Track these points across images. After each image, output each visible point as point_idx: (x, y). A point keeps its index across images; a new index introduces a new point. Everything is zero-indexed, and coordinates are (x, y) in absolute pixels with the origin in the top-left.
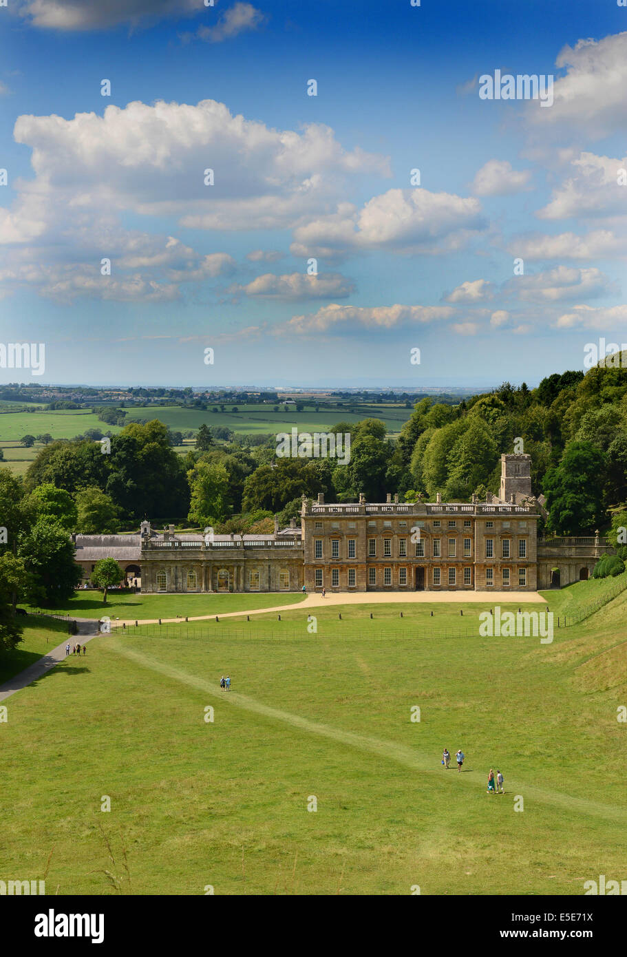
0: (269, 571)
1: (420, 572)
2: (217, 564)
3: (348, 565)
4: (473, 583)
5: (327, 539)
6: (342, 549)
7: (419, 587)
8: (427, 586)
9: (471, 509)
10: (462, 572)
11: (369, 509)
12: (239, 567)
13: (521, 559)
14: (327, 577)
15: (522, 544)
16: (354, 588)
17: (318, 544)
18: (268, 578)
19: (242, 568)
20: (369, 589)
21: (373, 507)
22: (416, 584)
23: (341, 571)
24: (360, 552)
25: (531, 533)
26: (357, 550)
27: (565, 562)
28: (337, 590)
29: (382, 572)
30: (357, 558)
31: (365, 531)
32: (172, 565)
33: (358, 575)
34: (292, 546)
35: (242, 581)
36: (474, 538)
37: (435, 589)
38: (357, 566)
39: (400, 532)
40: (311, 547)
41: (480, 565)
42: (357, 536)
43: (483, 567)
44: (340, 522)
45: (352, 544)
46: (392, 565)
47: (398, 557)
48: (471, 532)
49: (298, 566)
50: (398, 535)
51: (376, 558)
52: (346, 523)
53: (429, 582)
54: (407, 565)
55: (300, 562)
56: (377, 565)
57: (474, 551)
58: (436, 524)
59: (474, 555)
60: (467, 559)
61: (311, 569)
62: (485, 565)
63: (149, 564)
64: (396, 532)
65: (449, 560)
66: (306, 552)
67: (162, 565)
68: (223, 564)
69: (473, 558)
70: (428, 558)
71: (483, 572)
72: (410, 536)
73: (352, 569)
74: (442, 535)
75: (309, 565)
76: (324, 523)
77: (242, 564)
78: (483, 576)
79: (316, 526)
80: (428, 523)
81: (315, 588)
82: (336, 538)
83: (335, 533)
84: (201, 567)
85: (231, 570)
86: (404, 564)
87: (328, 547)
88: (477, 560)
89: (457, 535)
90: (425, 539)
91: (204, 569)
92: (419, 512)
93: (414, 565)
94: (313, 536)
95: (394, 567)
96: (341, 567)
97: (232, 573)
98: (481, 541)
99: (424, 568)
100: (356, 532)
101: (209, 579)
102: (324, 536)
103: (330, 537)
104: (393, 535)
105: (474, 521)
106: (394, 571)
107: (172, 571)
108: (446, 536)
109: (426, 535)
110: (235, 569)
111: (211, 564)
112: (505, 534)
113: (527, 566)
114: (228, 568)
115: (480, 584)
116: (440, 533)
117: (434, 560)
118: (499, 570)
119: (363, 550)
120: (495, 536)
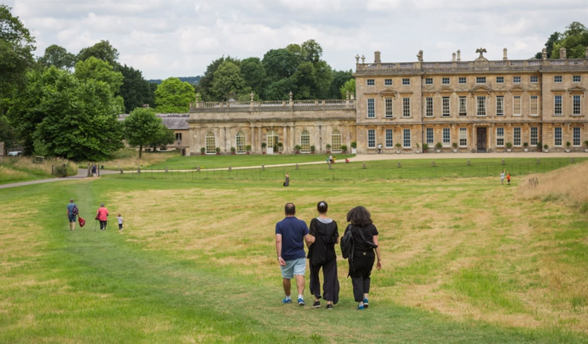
0: (320, 132)
1: (482, 132)
2: (265, 124)
3: (402, 125)
5: (380, 97)
6: (395, 108)
7: (481, 148)
8: (490, 147)
9: (538, 64)
10: (528, 133)
11: (427, 66)
12: (288, 127)
14: (380, 137)
16: (409, 150)
17: (371, 102)
18: (319, 139)
19: (292, 129)
20: (426, 152)
22: (478, 145)
23: (395, 131)
24: (415, 110)
26: (412, 108)
28: (391, 151)
29: (440, 132)
30: (412, 118)
31: (420, 88)
32: (220, 126)
33: (413, 135)
34: (344, 106)
35: (291, 142)
36: (541, 95)
37: (498, 150)
38: (412, 125)
39: (459, 90)
40: (362, 106)
41: (548, 123)
42: (412, 93)
43: (550, 127)
44: (393, 79)
45: (406, 102)
46: (451, 125)
47: (458, 117)
48: (538, 89)
49: (350, 126)
50: (457, 92)
51: (434, 118)
52: (400, 79)
53: (491, 143)
54: (468, 124)
55: (352, 123)
56: (435, 125)
57: (541, 109)
58: (500, 80)
59: (541, 113)
60: (534, 117)
61: (362, 129)
62: (553, 124)
63: (197, 126)
64: (455, 90)
65: (513, 119)
66: (358, 112)
67: (210, 126)
68: (272, 124)
69: (541, 117)
70: (490, 117)
71: (550, 131)
72: (470, 94)
73: (407, 129)
74: (506, 92)
75: (360, 125)
76: (377, 80)
77: (291, 124)
78: (551, 136)
79: (368, 84)
80: (491, 79)
81: (369, 150)
82: (389, 96)
83: (388, 91)
84: (250, 128)
85: (279, 131)
86: (463, 124)
87: (380, 105)
88: (545, 118)
89: (523, 92)
90: (487, 96)
91: (253, 130)
92: (480, 68)
93: (475, 125)
94: (365, 94)
95: (453, 127)
96: (395, 127)
97: (281, 134)
98: (549, 98)
99: (486, 128)
100: (411, 90)
101: (258, 141)
102: (376, 94)
103: (383, 94)
104: (452, 93)
105: (541, 76)
106: (454, 132)
107: (221, 133)
108: (510, 93)
109: (489, 91)
110: (285, 130)
111: (259, 125)
112: (576, 90)
114: (277, 128)
115: (548, 145)
116: (503, 90)
117: (497, 119)
118: (569, 129)
119: (418, 108)
120: (564, 91)
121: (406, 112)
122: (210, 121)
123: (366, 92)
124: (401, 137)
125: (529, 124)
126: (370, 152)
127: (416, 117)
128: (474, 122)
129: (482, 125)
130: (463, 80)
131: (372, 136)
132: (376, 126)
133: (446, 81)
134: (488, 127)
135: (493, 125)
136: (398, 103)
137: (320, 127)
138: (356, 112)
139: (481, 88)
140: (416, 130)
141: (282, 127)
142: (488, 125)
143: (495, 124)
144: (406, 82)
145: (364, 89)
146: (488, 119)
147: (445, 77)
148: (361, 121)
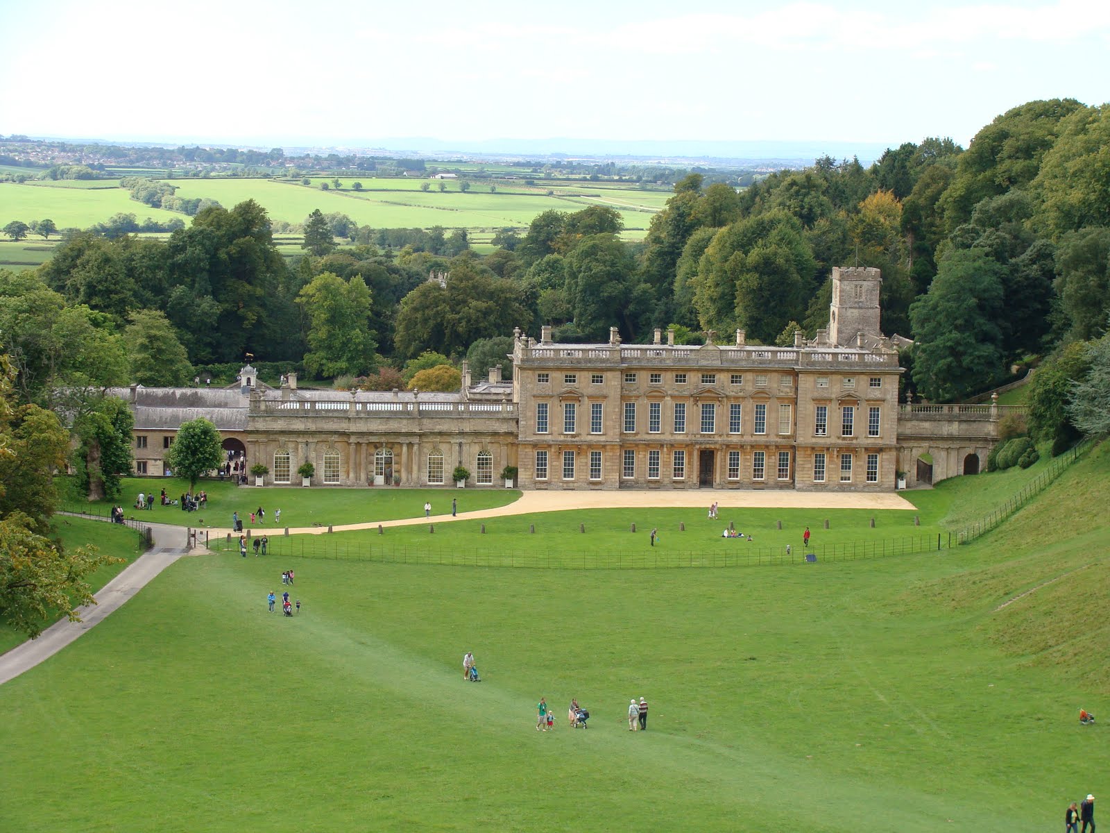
0: (460, 453)
1: (707, 458)
2: (374, 439)
3: (590, 446)
4: (793, 478)
5: (556, 402)
6: (580, 418)
7: (706, 481)
8: (718, 480)
9: (792, 356)
10: (775, 460)
11: (627, 354)
12: (410, 445)
13: (871, 441)
14: (554, 463)
15: (874, 413)
16: (600, 483)
17: (542, 409)
18: (457, 464)
19: (416, 447)
20: (623, 486)
21: (632, 351)
22: (700, 477)
23: (578, 454)
24: (609, 423)
25: (888, 397)
26: (606, 420)
27: (941, 444)
28: (571, 485)
29: (645, 456)
30: (605, 434)
31: (619, 390)
32: (299, 440)
33: (605, 461)
34: (498, 412)
35: (415, 468)
36: (796, 404)
37: (730, 486)
38: (604, 446)
39: (676, 393)
40: (529, 414)
41: (805, 448)
42: (605, 397)
43: (809, 452)
44: (578, 374)
45: (597, 409)
46: (662, 446)
47: (672, 434)
48: (792, 394)
49: (507, 445)
50: (672, 397)
51: (636, 434)
52: (589, 375)
53: (721, 475)
54: (687, 446)
55: (510, 439)
56: (637, 445)
57: (795, 424)
58: (735, 379)
59: (795, 431)
60: (784, 437)
61: (529, 450)
62: (813, 448)
63: (262, 438)
64: (669, 392)
65: (754, 438)
66: (522, 423)
67: (282, 439)
68: (383, 440)
69: (794, 436)
70: (720, 436)
71: (809, 459)
72: (692, 399)
73: (597, 452)
74: (744, 398)
75: (526, 444)
76: (552, 375)
77: (416, 440)
78: (810, 466)
79: (539, 381)
80: (722, 378)
81: (536, 482)
82: (570, 399)
83: (571, 392)
84: (349, 444)
85: (396, 449)
86: (681, 444)
87: (557, 412)
88: (800, 440)
89: (770, 398)
90: (716, 404)
91: (353, 447)
92: (707, 360)
93: (698, 447)
94: (534, 396)
95: (665, 449)
96: (580, 449)
97: (399, 455)
98: (808, 409)
99: (713, 451)
100: (605, 392)
101: (360, 464)
102: (552, 397)
103: (562, 398)
104: (664, 397)
105: (798, 376)
106: (666, 456)
107: (300, 450)
108: (751, 400)
109: (719, 398)
110: (405, 448)
111: (364, 440)
112: (847, 398)
113: (881, 450)
114: (391, 445)
115: (804, 479)
116: (741, 394)
117: (730, 439)
118: (835, 456)
119: (615, 420)
120: (831, 400)
121: (596, 426)
122: (282, 432)
123: (535, 393)
124: (586, 463)
125: (777, 447)
126: (538, 486)
127: (611, 433)
128: (697, 443)
129: (708, 446)
130: (681, 378)
131: (541, 460)
132: (550, 446)
133: (655, 378)
134: (718, 450)
135: (724, 447)
136: (583, 411)
137: (460, 445)
138: (517, 422)
139: (709, 391)
140: (611, 454)
141: (401, 444)
142: (718, 447)
143: (728, 446)
144: (597, 379)
145: (533, 389)
146: (717, 438)
147: (654, 373)
148: (526, 437)
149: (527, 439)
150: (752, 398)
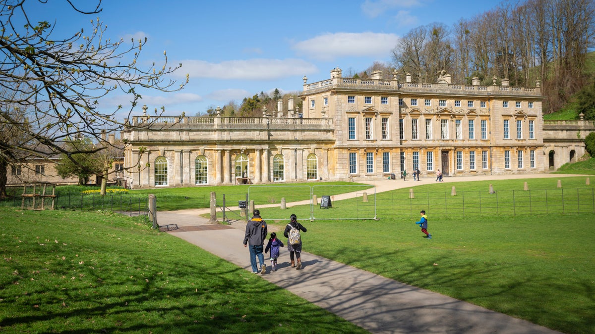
0: (296, 156)
1: (445, 156)
3: (383, 148)
5: (360, 117)
6: (376, 128)
8: (451, 171)
10: (480, 156)
12: (262, 151)
13: (530, 141)
14: (361, 162)
15: (531, 125)
17: (351, 120)
18: (294, 165)
19: (265, 153)
23: (376, 154)
24: (393, 132)
25: (538, 115)
26: (391, 130)
27: (560, 144)
28: (372, 177)
29: (410, 156)
30: (391, 140)
31: (398, 108)
34: (320, 125)
35: (265, 168)
36: (490, 120)
37: (457, 174)
38: (392, 148)
39: (426, 112)
43: (501, 149)
44: (371, 97)
45: (385, 122)
46: (419, 148)
47: (425, 140)
48: (487, 113)
49: (327, 149)
50: (424, 115)
51: (405, 141)
52: (380, 98)
54: (434, 148)
56: (406, 148)
57: (490, 133)
58: (457, 103)
59: (490, 137)
60: (484, 141)
61: (343, 152)
62: (502, 147)
64: (422, 112)
65: (469, 142)
66: (336, 133)
68: (243, 147)
69: (489, 140)
71: (501, 154)
72: (435, 116)
73: (386, 151)
74: (463, 115)
75: (341, 148)
76: (356, 97)
77: (266, 147)
78: (501, 159)
79: (348, 101)
80: (450, 102)
82: (369, 114)
83: (369, 110)
85: (251, 155)
86: (430, 147)
87: (361, 124)
88: (493, 142)
89: (475, 116)
90: (448, 119)
92: (442, 90)
94: (347, 112)
95: (422, 151)
97: (253, 160)
98: (500, 122)
99: (448, 152)
100: (389, 110)
101: (225, 167)
102: (358, 113)
103: (364, 113)
104: (420, 114)
105: (489, 101)
106: (422, 155)
108: (466, 117)
109: (452, 114)
110: (257, 153)
112: (520, 115)
113: (536, 147)
114: (247, 152)
115: (501, 167)
116: (461, 113)
117: (457, 143)
118: (515, 152)
119: (397, 130)
120: (511, 116)
121: (385, 134)
122: (162, 142)
123: (347, 110)
124: (381, 160)
125: (481, 147)
127: (394, 139)
128: (440, 146)
129: (446, 148)
130: (428, 102)
131: (352, 160)
132: (357, 149)
133: (414, 102)
134: (450, 150)
135: (454, 148)
136: (376, 123)
137: (296, 150)
138: (333, 133)
139: (446, 111)
140: (395, 154)
141: (255, 151)
142: (450, 148)
143: (456, 148)
144: (384, 101)
145: (345, 107)
146: (450, 143)
148: (342, 143)
149: (344, 144)
150: (467, 115)
